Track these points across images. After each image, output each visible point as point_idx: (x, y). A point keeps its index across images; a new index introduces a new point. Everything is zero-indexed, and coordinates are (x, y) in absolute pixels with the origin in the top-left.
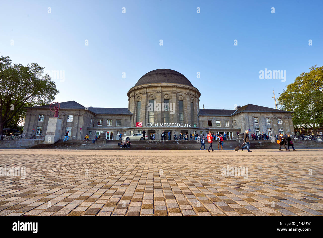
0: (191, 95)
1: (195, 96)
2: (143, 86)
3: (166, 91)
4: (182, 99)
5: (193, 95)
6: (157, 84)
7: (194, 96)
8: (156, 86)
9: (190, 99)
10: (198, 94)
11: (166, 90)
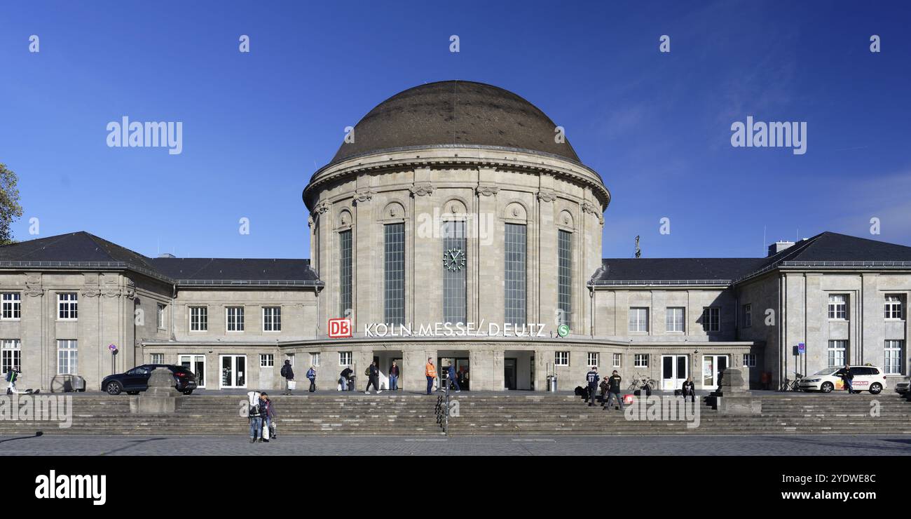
0: (558, 200)
1: (581, 202)
2: (356, 162)
3: (453, 185)
4: (521, 218)
5: (571, 198)
6: (413, 156)
8: (408, 162)
9: (556, 219)
10: (594, 193)
11: (451, 179)
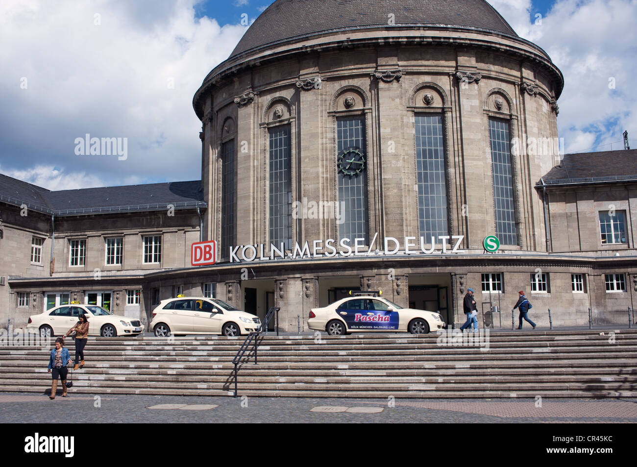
7: (513, 83)
